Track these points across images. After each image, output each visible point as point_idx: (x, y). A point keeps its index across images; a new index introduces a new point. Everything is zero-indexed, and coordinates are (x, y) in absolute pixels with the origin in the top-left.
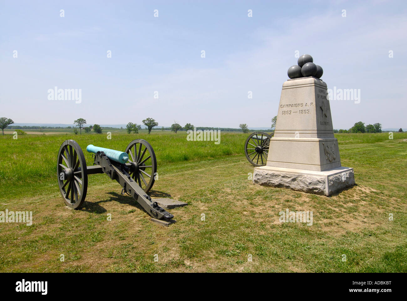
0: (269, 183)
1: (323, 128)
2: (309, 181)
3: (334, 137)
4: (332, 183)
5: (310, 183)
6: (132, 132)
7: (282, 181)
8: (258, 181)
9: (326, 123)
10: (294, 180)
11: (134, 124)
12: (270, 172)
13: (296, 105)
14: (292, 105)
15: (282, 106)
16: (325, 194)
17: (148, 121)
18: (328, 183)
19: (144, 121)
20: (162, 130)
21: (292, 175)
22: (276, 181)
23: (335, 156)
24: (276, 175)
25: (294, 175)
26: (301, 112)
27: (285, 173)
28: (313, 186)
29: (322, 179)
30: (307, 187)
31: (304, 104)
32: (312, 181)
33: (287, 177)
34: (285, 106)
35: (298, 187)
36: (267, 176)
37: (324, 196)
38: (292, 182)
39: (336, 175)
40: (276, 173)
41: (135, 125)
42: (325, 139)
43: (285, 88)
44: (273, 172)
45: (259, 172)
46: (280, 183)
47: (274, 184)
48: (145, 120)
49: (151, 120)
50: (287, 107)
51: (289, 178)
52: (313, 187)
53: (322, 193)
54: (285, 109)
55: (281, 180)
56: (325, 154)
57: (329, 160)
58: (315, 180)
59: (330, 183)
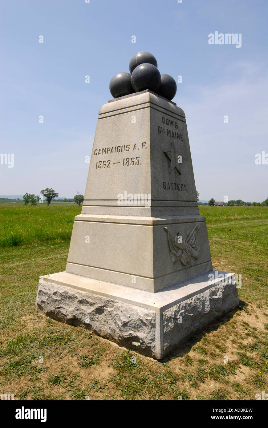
0: (58, 313)
1: (169, 195)
2: (124, 319)
3: (198, 214)
4: (171, 324)
5: (125, 324)
6: (29, 204)
7: (78, 312)
8: (43, 305)
9: (180, 186)
10: (99, 311)
11: (31, 194)
12: (62, 290)
13: (119, 149)
14: (113, 148)
15: (97, 152)
16: (153, 354)
17: (46, 192)
18: (162, 327)
19: (42, 192)
20: (65, 202)
21: (96, 298)
22: (69, 310)
23: (196, 253)
24: (70, 297)
25: (101, 299)
26: (127, 162)
27: (84, 293)
28: (132, 332)
29: (148, 315)
30: (119, 332)
31: (132, 147)
32: (130, 319)
33: (88, 302)
34: (101, 151)
35: (106, 330)
36: (54, 297)
37: (152, 359)
38: (97, 315)
39: (189, 301)
40: (72, 292)
41: (33, 196)
42: (170, 218)
43: (103, 116)
44: (66, 289)
45: (45, 286)
46: (74, 316)
47: (65, 315)
48: (44, 191)
49: (51, 190)
50: (104, 152)
51: (92, 304)
52: (131, 334)
53: (147, 351)
54: (102, 157)
55: (78, 310)
56: (170, 251)
57: (181, 262)
58: (135, 318)
59: (167, 326)
